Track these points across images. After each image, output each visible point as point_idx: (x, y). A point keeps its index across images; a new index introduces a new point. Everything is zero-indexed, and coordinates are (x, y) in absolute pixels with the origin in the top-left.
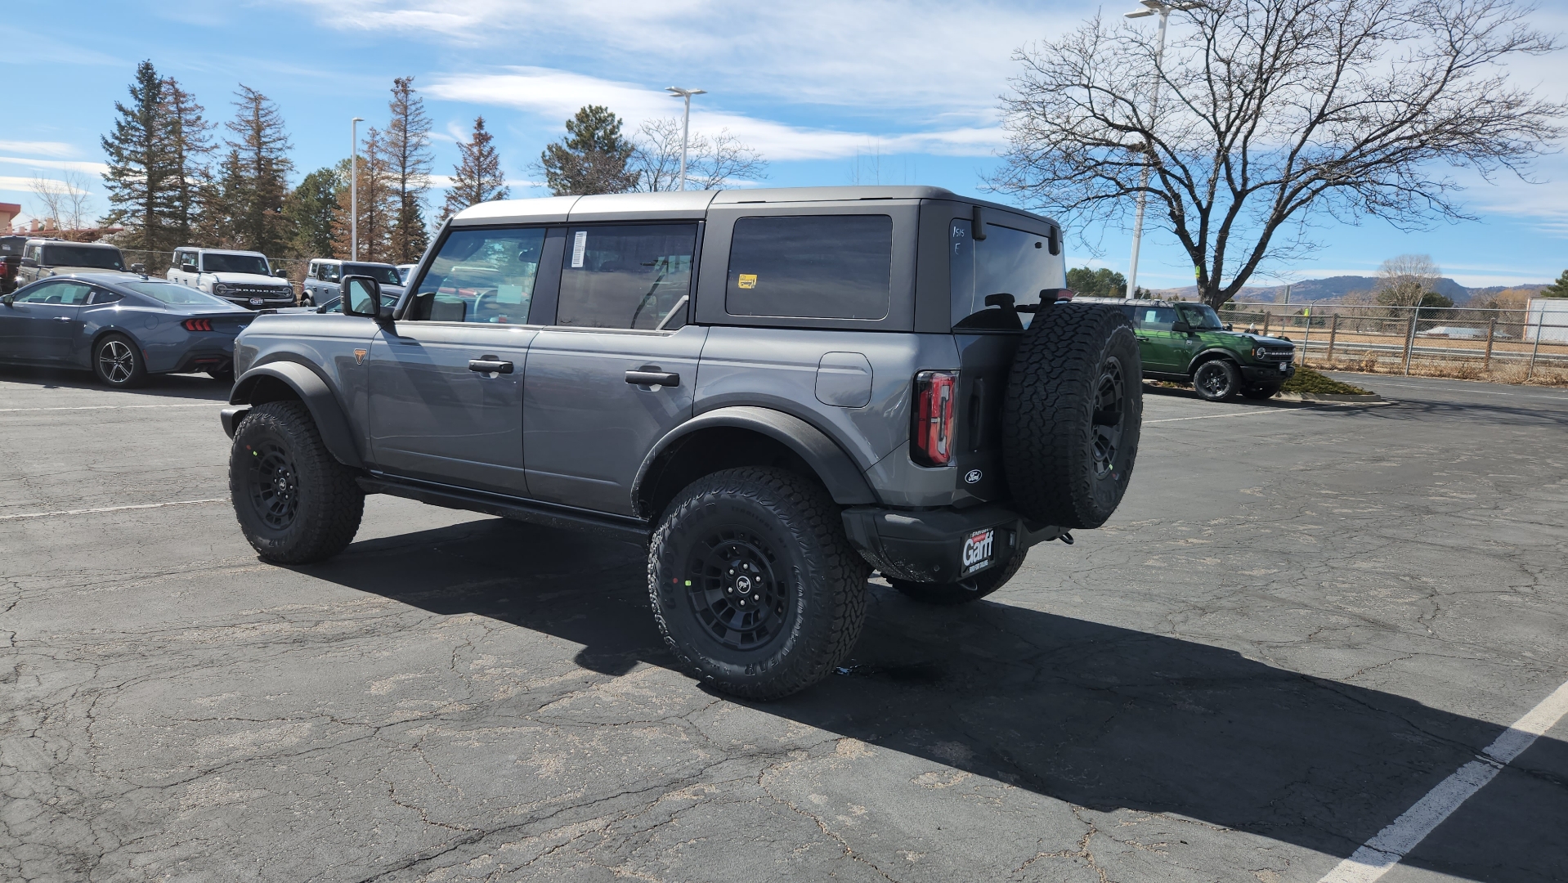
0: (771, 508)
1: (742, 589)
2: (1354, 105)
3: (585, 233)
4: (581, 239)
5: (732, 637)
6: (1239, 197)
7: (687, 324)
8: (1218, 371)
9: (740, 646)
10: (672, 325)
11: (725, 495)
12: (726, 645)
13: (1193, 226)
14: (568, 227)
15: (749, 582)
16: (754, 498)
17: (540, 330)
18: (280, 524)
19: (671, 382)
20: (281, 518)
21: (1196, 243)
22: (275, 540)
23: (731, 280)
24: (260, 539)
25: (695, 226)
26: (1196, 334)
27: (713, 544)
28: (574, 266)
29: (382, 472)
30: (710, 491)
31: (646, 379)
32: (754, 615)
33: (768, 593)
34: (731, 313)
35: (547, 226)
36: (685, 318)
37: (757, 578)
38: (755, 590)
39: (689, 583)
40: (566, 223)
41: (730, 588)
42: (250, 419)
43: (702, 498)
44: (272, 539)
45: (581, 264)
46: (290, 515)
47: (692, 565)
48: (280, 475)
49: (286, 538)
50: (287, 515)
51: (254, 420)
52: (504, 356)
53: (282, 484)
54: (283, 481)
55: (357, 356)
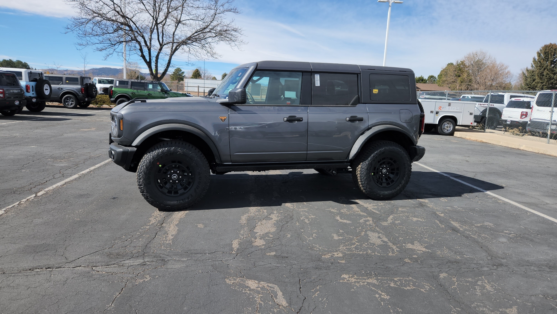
0: (399, 150)
1: (384, 172)
2: (188, 20)
3: (318, 75)
4: (317, 77)
5: (384, 185)
6: (162, 46)
7: (359, 103)
9: (387, 186)
10: (354, 104)
11: (387, 148)
12: (384, 187)
13: (146, 54)
14: (311, 73)
15: (386, 170)
16: (395, 148)
17: (309, 106)
18: (178, 194)
19: (361, 120)
20: (179, 191)
21: (148, 61)
22: (180, 200)
23: (371, 91)
24: (169, 202)
25: (356, 75)
26: (168, 92)
27: (379, 162)
28: (316, 85)
29: (231, 163)
30: (383, 148)
31: (353, 119)
32: (388, 178)
33: (392, 171)
34: (372, 100)
35: (303, 72)
36: (358, 101)
37: (388, 168)
38: (387, 171)
39: (373, 174)
40: (312, 71)
41: (380, 173)
42: (161, 151)
43: (381, 150)
44: (177, 201)
45: (319, 85)
46: (185, 188)
47: (373, 169)
48: (173, 173)
49: (188, 198)
50: (183, 189)
51: (165, 151)
52: (298, 116)
53: (174, 177)
54: (175, 175)
55: (222, 119)
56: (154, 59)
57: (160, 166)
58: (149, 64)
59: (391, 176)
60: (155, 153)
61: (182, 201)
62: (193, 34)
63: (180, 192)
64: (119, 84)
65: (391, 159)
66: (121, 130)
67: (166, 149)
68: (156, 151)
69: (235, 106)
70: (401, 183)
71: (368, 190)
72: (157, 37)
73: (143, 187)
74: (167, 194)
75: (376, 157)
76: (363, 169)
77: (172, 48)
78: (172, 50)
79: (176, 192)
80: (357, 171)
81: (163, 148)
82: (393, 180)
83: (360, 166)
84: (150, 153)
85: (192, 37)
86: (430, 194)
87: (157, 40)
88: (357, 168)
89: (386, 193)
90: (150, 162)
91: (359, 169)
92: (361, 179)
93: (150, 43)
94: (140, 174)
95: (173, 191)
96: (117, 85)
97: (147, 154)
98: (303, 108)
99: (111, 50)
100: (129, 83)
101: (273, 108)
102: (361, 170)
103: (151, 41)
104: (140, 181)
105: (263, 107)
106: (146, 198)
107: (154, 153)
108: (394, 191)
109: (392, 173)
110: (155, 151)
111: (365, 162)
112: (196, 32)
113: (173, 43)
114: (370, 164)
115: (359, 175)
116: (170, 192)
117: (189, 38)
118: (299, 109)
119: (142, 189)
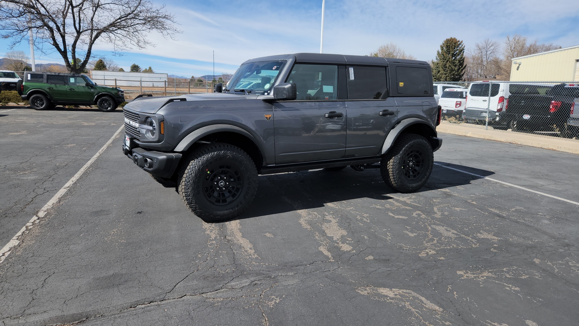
1: (411, 165)
2: (109, 4)
3: (352, 68)
4: (351, 70)
5: (412, 177)
6: (79, 33)
7: (389, 97)
8: (106, 101)
9: (414, 179)
10: (385, 98)
11: (415, 141)
12: (411, 180)
14: (346, 66)
16: (422, 140)
17: (346, 101)
18: (227, 202)
19: (392, 114)
20: (226, 199)
21: (63, 50)
22: (229, 209)
23: (398, 84)
24: (219, 212)
25: (385, 68)
26: (94, 87)
27: (408, 155)
28: (351, 79)
29: (275, 165)
30: (412, 141)
31: (386, 113)
32: (414, 171)
33: (417, 164)
34: (400, 94)
35: (338, 65)
36: (387, 95)
37: (414, 161)
38: (413, 164)
39: (403, 167)
40: (346, 64)
41: (408, 166)
42: (210, 155)
43: (410, 143)
44: (227, 210)
45: (353, 79)
46: (234, 196)
47: (403, 162)
48: (220, 180)
49: (238, 206)
50: (231, 196)
51: (214, 155)
52: (338, 111)
53: (221, 184)
54: (222, 182)
55: (267, 118)
56: (69, 49)
57: (208, 172)
58: (64, 54)
59: (417, 168)
60: (204, 158)
61: (231, 210)
62: (116, 20)
63: (228, 200)
64: (31, 77)
65: (417, 152)
66: (162, 134)
67: (216, 153)
68: (205, 156)
69: (277, 102)
70: (426, 175)
71: (399, 184)
72: (73, 22)
73: (191, 198)
74: (215, 203)
75: (407, 151)
76: (395, 163)
77: (92, 35)
78: (92, 37)
79: (224, 201)
80: (388, 165)
81: (212, 153)
82: (418, 172)
83: (392, 160)
84: (197, 159)
85: (116, 23)
86: (447, 184)
87: (73, 27)
88: (389, 162)
89: (414, 185)
90: (199, 169)
91: (391, 164)
92: (393, 174)
93: (64, 30)
94: (188, 184)
95: (221, 199)
96: (29, 78)
97: (194, 160)
98: (341, 103)
99: (18, 37)
100: (44, 77)
101: (314, 103)
102: (393, 164)
103: (64, 27)
104: (188, 191)
105: (305, 103)
106: (195, 211)
107: (202, 158)
108: (420, 183)
109: (418, 166)
110: (203, 156)
111: (397, 156)
112: (120, 18)
113: (92, 30)
114: (402, 158)
115: (390, 170)
116: (218, 201)
117: (113, 25)
118: (338, 104)
119: (190, 200)
